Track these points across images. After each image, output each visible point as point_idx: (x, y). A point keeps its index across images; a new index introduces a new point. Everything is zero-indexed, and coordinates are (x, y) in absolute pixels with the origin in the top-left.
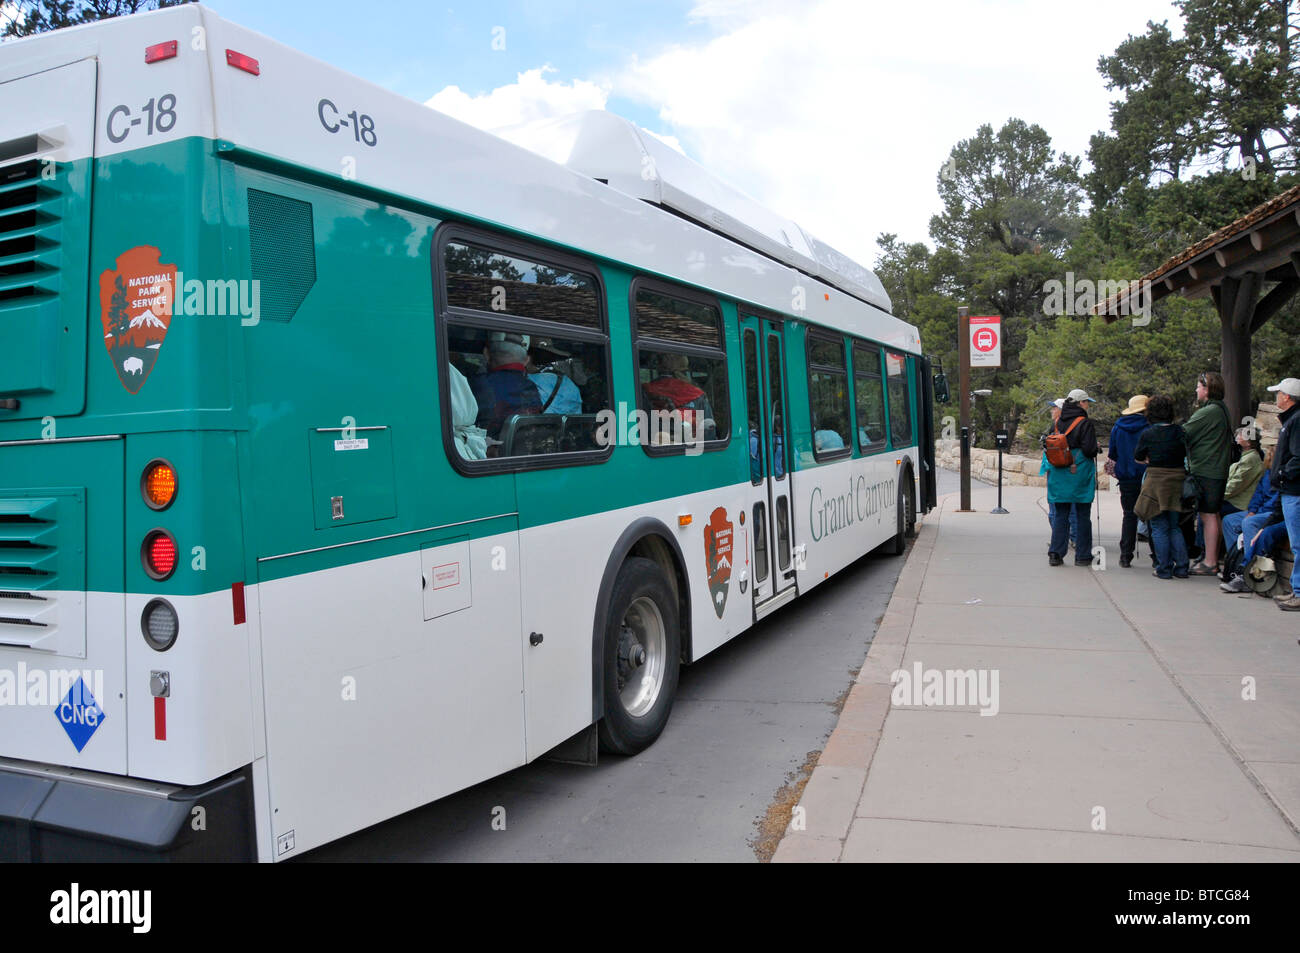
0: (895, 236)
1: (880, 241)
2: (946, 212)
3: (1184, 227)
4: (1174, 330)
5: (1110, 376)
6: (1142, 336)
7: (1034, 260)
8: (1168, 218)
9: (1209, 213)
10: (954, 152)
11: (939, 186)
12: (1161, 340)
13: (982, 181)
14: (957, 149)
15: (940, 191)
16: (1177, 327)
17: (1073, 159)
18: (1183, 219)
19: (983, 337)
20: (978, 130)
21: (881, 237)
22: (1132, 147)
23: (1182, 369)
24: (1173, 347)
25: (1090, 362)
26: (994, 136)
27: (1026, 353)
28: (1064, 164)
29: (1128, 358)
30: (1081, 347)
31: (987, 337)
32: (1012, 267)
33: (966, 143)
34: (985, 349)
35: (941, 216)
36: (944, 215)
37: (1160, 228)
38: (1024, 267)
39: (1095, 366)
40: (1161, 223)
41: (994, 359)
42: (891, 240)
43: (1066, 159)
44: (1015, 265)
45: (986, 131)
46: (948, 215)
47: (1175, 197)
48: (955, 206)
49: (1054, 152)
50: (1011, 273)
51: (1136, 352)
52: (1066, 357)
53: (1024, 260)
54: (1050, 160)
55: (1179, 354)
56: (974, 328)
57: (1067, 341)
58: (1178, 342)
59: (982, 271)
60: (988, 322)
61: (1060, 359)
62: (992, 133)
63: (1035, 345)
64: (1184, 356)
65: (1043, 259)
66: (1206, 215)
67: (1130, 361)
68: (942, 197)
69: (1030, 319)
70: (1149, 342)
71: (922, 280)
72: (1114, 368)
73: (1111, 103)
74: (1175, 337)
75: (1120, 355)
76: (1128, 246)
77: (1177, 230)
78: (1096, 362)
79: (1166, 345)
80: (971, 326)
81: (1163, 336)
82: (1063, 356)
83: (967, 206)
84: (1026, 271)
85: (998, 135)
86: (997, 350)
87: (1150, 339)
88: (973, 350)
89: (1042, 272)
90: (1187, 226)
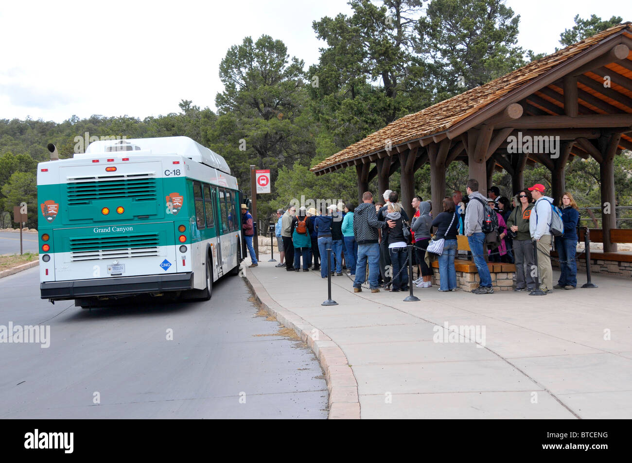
0: (191, 102)
1: (181, 105)
2: (225, 92)
3: (353, 122)
4: (350, 172)
5: (321, 195)
6: (335, 175)
7: (279, 124)
8: (346, 117)
9: (364, 115)
10: (229, 52)
11: (220, 73)
12: (344, 178)
13: (247, 74)
14: (231, 50)
15: (221, 77)
16: (351, 171)
17: (300, 61)
18: (353, 118)
19: (262, 180)
20: (244, 40)
21: (182, 102)
22: (329, 79)
23: (354, 192)
24: (350, 181)
25: (311, 187)
26: (253, 45)
27: (279, 182)
28: (294, 63)
29: (329, 186)
30: (306, 180)
31: (264, 179)
32: (267, 128)
33: (236, 47)
34: (263, 185)
35: (222, 94)
36: (224, 93)
37: (342, 122)
38: (273, 128)
39: (313, 190)
40: (343, 120)
41: (267, 190)
42: (189, 105)
43: (296, 60)
44: (268, 127)
45: (248, 41)
46: (227, 93)
47: (349, 108)
48: (231, 88)
49: (289, 56)
50: (266, 132)
51: (332, 183)
52: (299, 185)
53: (273, 125)
54: (287, 62)
55: (352, 184)
56: (258, 175)
57: (299, 176)
58: (352, 178)
59: (249, 130)
60: (264, 172)
61: (296, 186)
62: (252, 43)
63: (283, 179)
64: (355, 185)
65: (284, 123)
66: (363, 117)
67: (330, 188)
68: (222, 81)
69: (277, 159)
70: (338, 178)
71: (213, 135)
72: (322, 191)
73: (320, 49)
74: (350, 176)
75: (325, 184)
76: (328, 128)
77: (350, 123)
78: (314, 188)
79: (346, 179)
80: (257, 174)
81: (345, 175)
82: (297, 184)
83: (238, 87)
84: (275, 131)
85: (256, 44)
86: (269, 185)
87: (339, 176)
88: (258, 186)
89: (284, 131)
90: (354, 122)
